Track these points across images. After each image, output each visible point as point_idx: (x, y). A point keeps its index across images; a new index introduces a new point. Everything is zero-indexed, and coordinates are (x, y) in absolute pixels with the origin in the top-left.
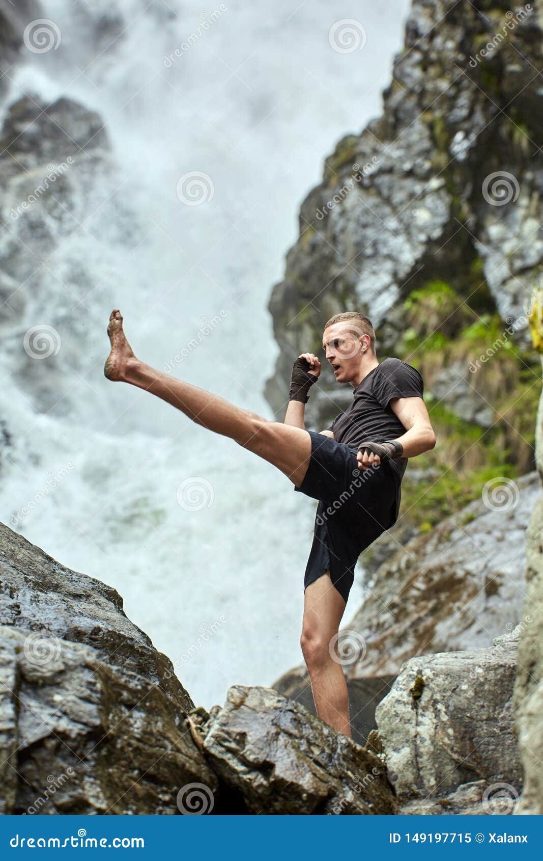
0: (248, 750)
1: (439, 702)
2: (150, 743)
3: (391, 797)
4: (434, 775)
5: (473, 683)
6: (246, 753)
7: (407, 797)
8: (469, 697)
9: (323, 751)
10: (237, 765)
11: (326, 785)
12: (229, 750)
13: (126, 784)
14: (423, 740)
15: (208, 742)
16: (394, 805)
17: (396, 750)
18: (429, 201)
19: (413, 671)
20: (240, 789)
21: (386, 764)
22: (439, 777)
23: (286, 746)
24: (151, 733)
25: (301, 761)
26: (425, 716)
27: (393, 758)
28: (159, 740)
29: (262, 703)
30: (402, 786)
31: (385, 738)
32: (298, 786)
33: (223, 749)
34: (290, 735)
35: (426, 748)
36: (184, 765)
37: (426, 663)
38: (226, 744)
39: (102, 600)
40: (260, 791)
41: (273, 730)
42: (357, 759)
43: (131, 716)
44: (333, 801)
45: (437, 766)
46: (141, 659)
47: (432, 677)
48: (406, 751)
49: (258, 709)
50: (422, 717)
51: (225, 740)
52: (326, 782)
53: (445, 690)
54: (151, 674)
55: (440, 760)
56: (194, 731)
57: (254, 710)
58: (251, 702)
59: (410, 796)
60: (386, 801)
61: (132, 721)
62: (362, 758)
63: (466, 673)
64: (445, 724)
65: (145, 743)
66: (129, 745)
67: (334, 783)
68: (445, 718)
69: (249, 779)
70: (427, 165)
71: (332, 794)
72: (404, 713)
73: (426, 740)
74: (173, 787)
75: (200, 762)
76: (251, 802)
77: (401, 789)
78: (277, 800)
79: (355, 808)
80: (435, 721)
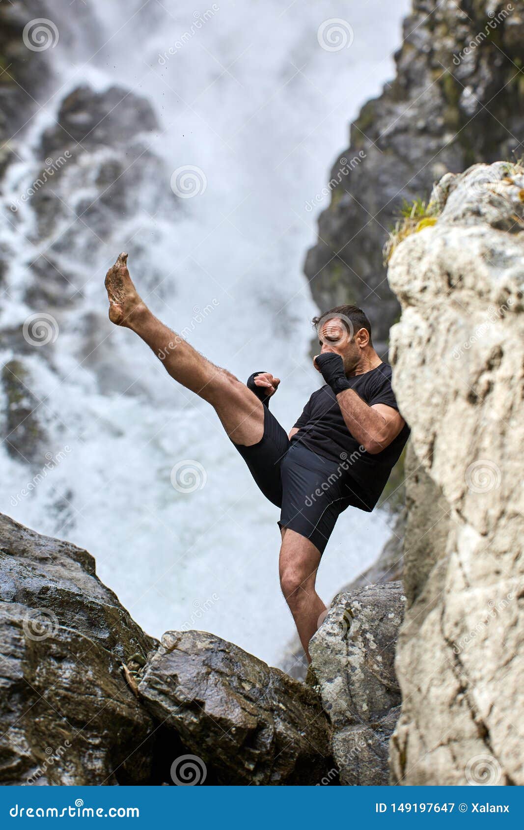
0: (178, 691)
1: (367, 631)
2: (79, 691)
3: (327, 725)
4: (366, 701)
5: (399, 611)
6: (176, 694)
7: (342, 724)
8: (396, 624)
9: (254, 686)
10: (169, 707)
11: (256, 718)
12: (161, 692)
13: (54, 731)
14: (354, 669)
15: (141, 686)
16: (330, 733)
17: (330, 680)
18: (444, 155)
19: (342, 604)
20: (175, 728)
21: (321, 694)
22: (370, 702)
23: (216, 685)
24: (81, 682)
25: (231, 698)
26: (355, 646)
27: (327, 688)
28: (89, 688)
29: (194, 646)
30: (337, 714)
31: (319, 670)
32: (227, 721)
33: (156, 692)
34: (221, 673)
35: (358, 675)
36: (114, 710)
37: (354, 596)
38: (158, 687)
39: (69, 561)
40: (191, 728)
41: (204, 670)
42: (290, 691)
43: (60, 668)
44: (264, 733)
45: (368, 692)
46: (90, 613)
47: (360, 608)
48: (339, 680)
49: (190, 652)
50: (352, 647)
51: (157, 683)
52: (255, 716)
53: (373, 620)
54: (101, 627)
55: (371, 686)
56: (129, 677)
57: (186, 652)
58: (184, 645)
59: (345, 722)
60: (321, 729)
61: (60, 672)
62: (295, 690)
63: (392, 603)
64: (374, 652)
65: (74, 692)
66: (57, 694)
67: (264, 715)
68: (373, 646)
69: (181, 718)
70: (440, 122)
71: (261, 726)
72: (335, 645)
73: (356, 668)
74: (103, 731)
75: (134, 706)
76: (186, 740)
77: (335, 717)
78: (208, 736)
79: (285, 737)
80: (364, 650)
